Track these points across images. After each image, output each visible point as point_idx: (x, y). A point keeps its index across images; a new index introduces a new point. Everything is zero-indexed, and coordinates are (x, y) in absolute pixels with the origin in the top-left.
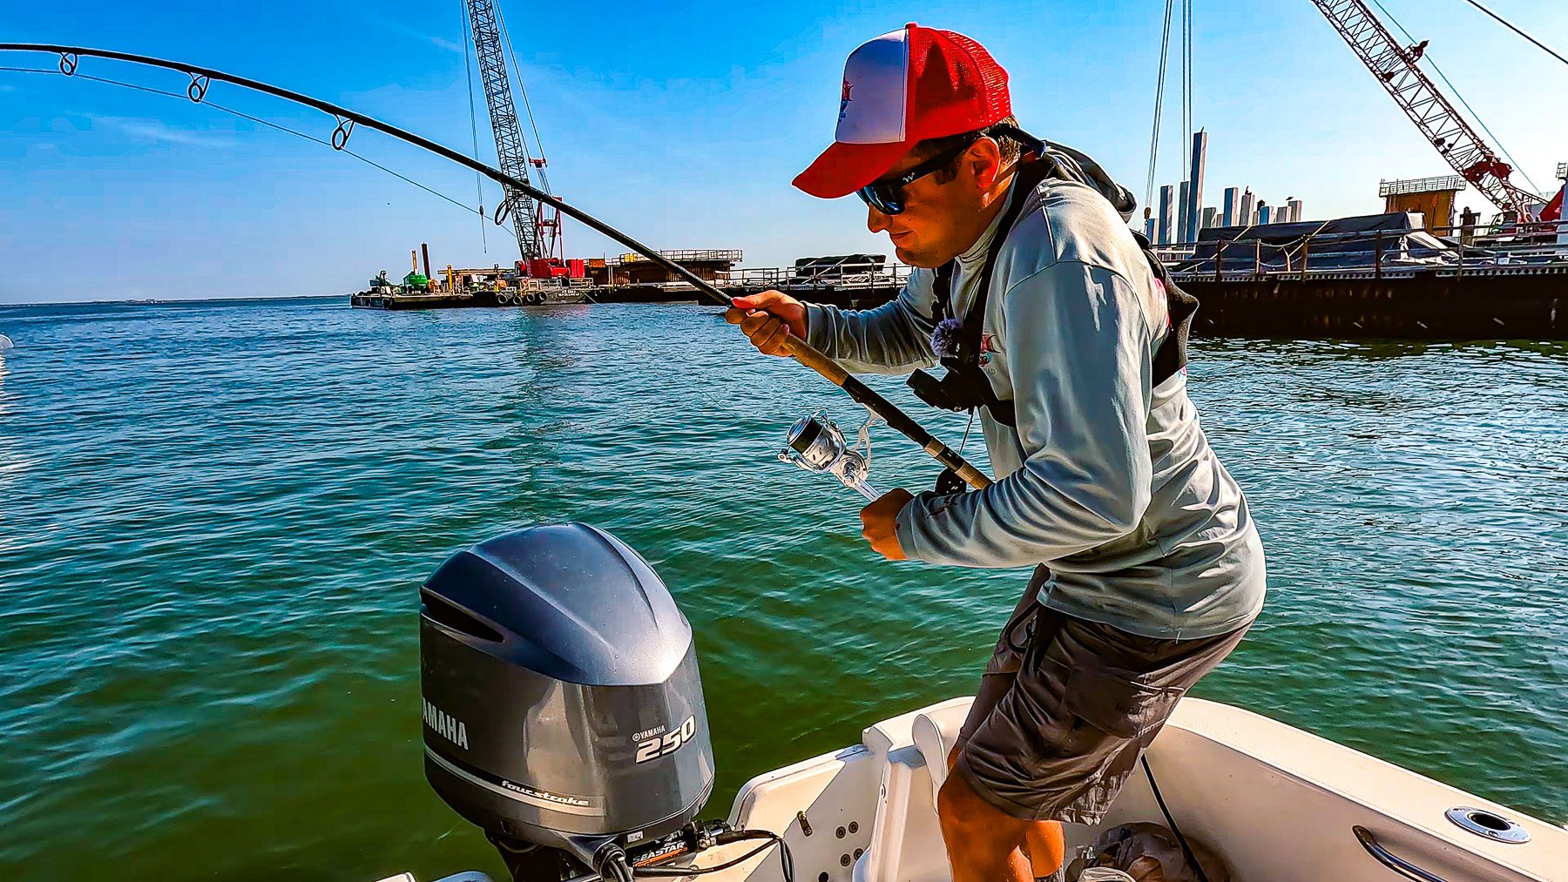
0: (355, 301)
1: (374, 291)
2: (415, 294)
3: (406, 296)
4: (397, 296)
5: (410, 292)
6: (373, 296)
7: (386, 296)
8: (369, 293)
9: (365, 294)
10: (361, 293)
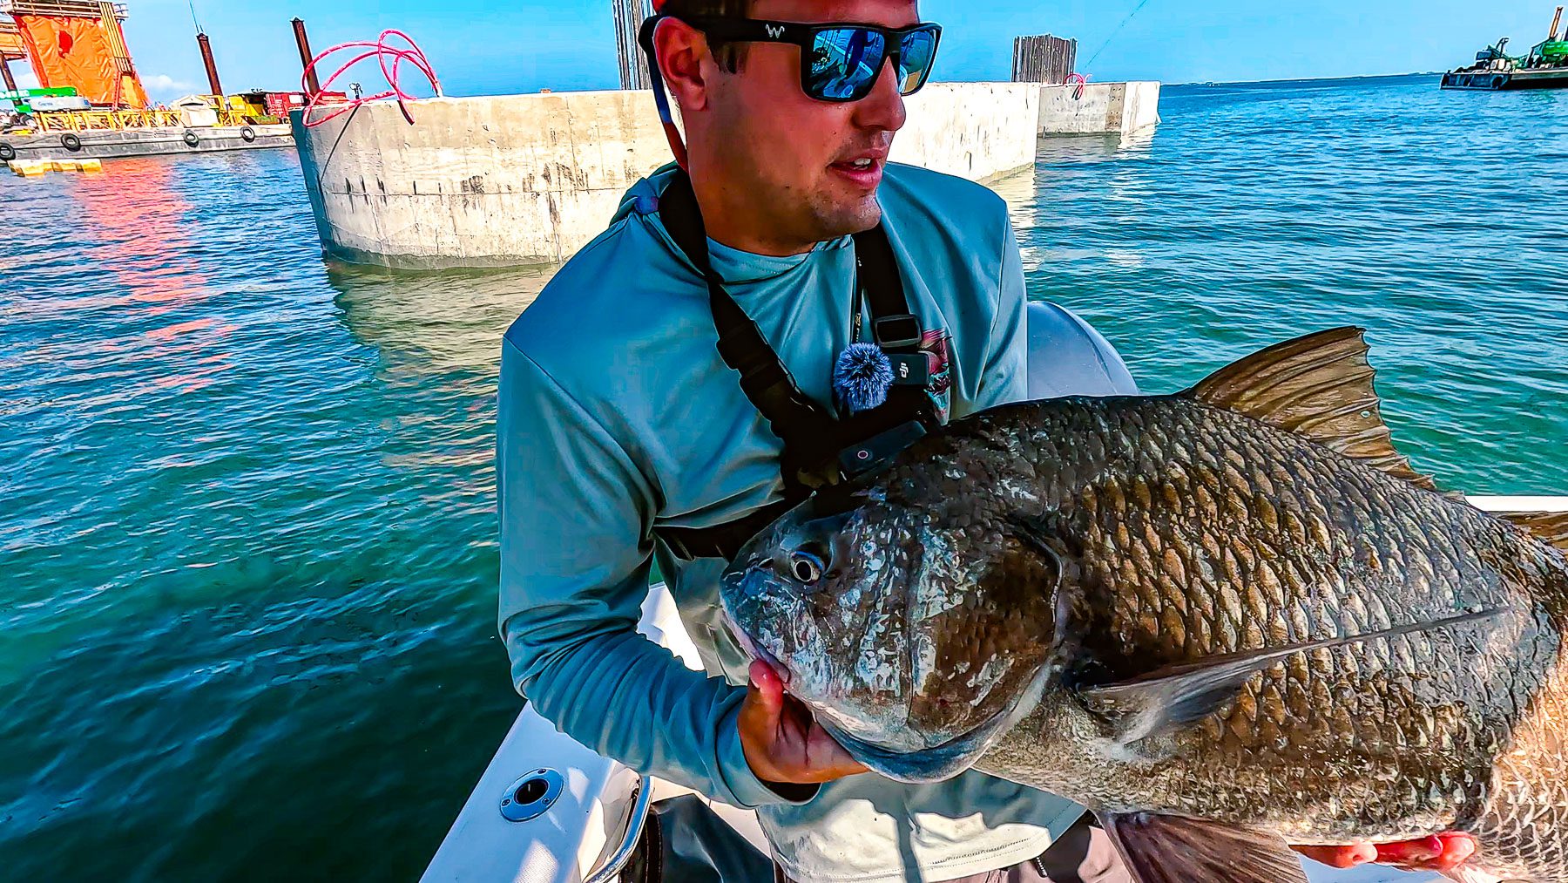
0: (1448, 80)
1: (1479, 66)
2: (1544, 69)
3: (1533, 72)
4: (1518, 71)
5: (1538, 66)
6: (1477, 72)
7: (1497, 72)
8: (1472, 68)
9: (1465, 71)
10: (1460, 70)
